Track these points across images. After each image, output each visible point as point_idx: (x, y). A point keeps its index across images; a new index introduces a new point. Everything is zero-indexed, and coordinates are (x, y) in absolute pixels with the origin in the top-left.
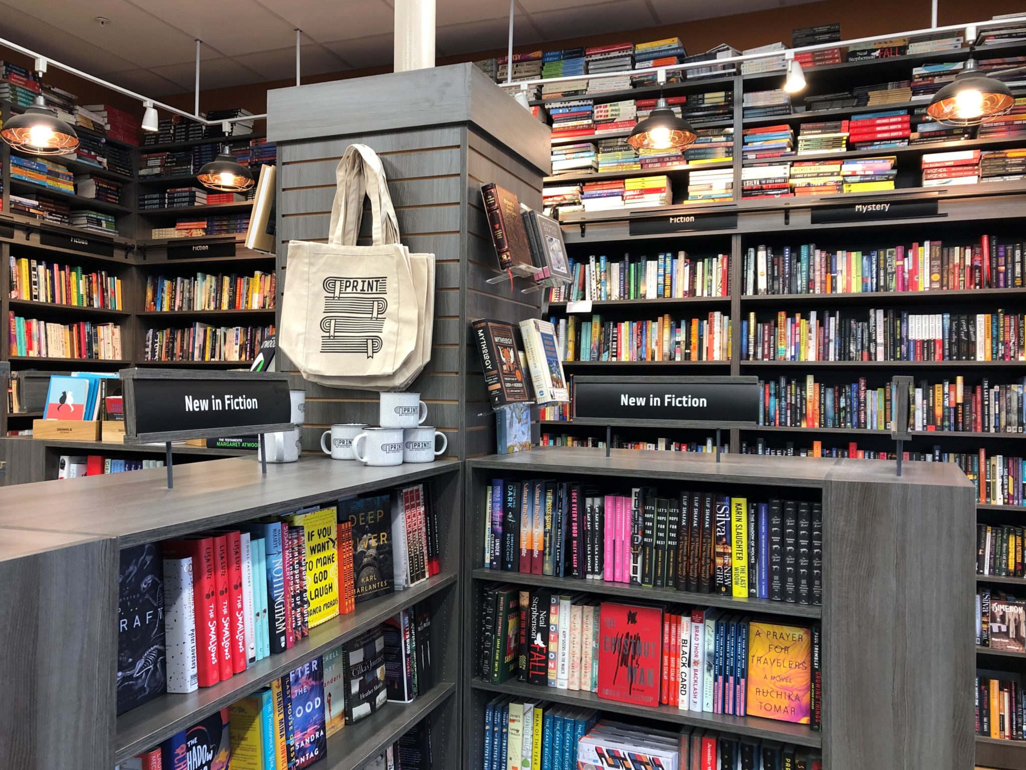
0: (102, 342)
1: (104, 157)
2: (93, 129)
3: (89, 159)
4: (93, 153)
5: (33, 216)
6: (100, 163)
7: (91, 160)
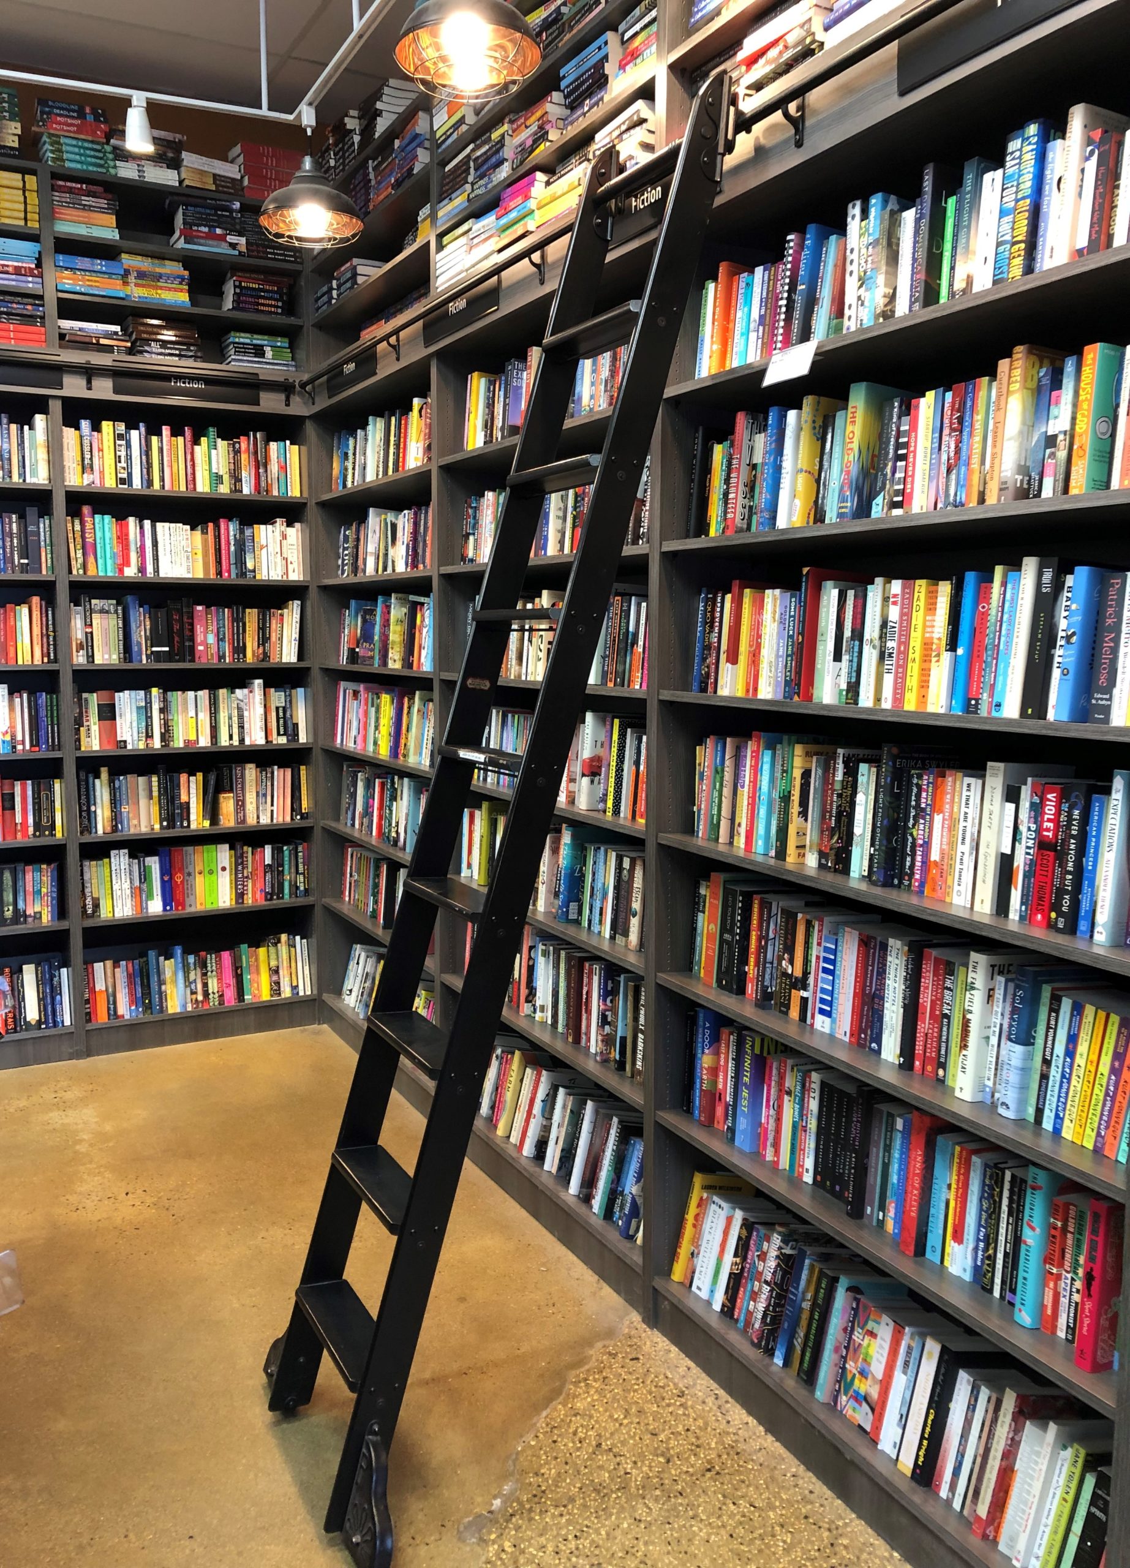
0: (264, 551)
1: (240, 235)
2: (213, 188)
3: (210, 242)
4: (218, 231)
5: (109, 349)
6: (233, 246)
7: (214, 243)
